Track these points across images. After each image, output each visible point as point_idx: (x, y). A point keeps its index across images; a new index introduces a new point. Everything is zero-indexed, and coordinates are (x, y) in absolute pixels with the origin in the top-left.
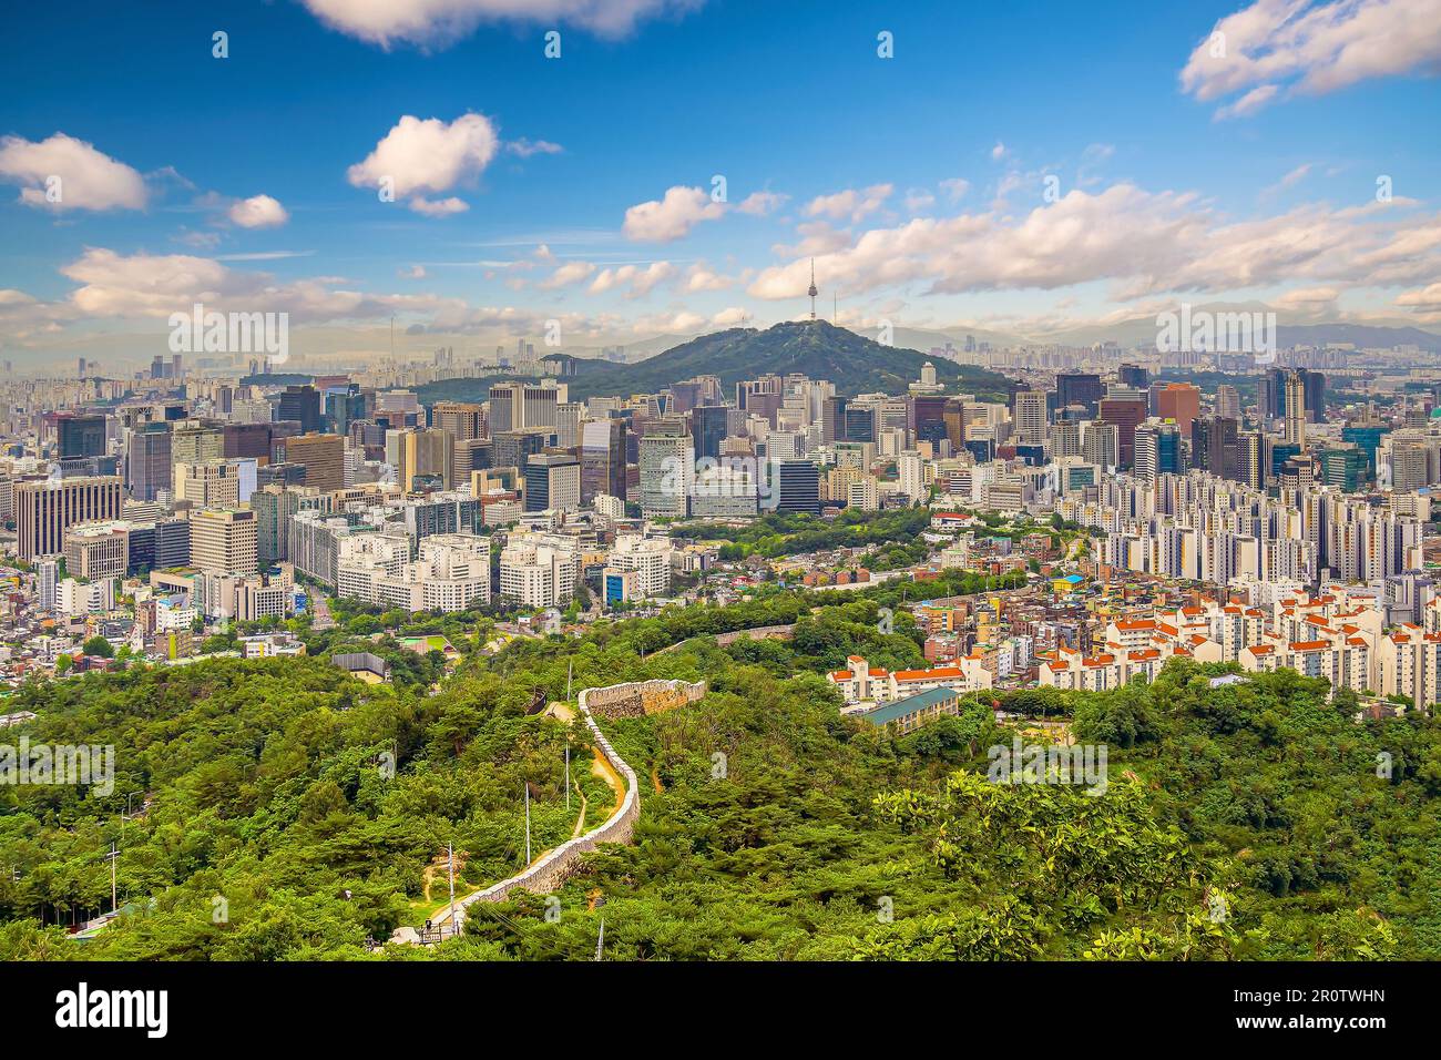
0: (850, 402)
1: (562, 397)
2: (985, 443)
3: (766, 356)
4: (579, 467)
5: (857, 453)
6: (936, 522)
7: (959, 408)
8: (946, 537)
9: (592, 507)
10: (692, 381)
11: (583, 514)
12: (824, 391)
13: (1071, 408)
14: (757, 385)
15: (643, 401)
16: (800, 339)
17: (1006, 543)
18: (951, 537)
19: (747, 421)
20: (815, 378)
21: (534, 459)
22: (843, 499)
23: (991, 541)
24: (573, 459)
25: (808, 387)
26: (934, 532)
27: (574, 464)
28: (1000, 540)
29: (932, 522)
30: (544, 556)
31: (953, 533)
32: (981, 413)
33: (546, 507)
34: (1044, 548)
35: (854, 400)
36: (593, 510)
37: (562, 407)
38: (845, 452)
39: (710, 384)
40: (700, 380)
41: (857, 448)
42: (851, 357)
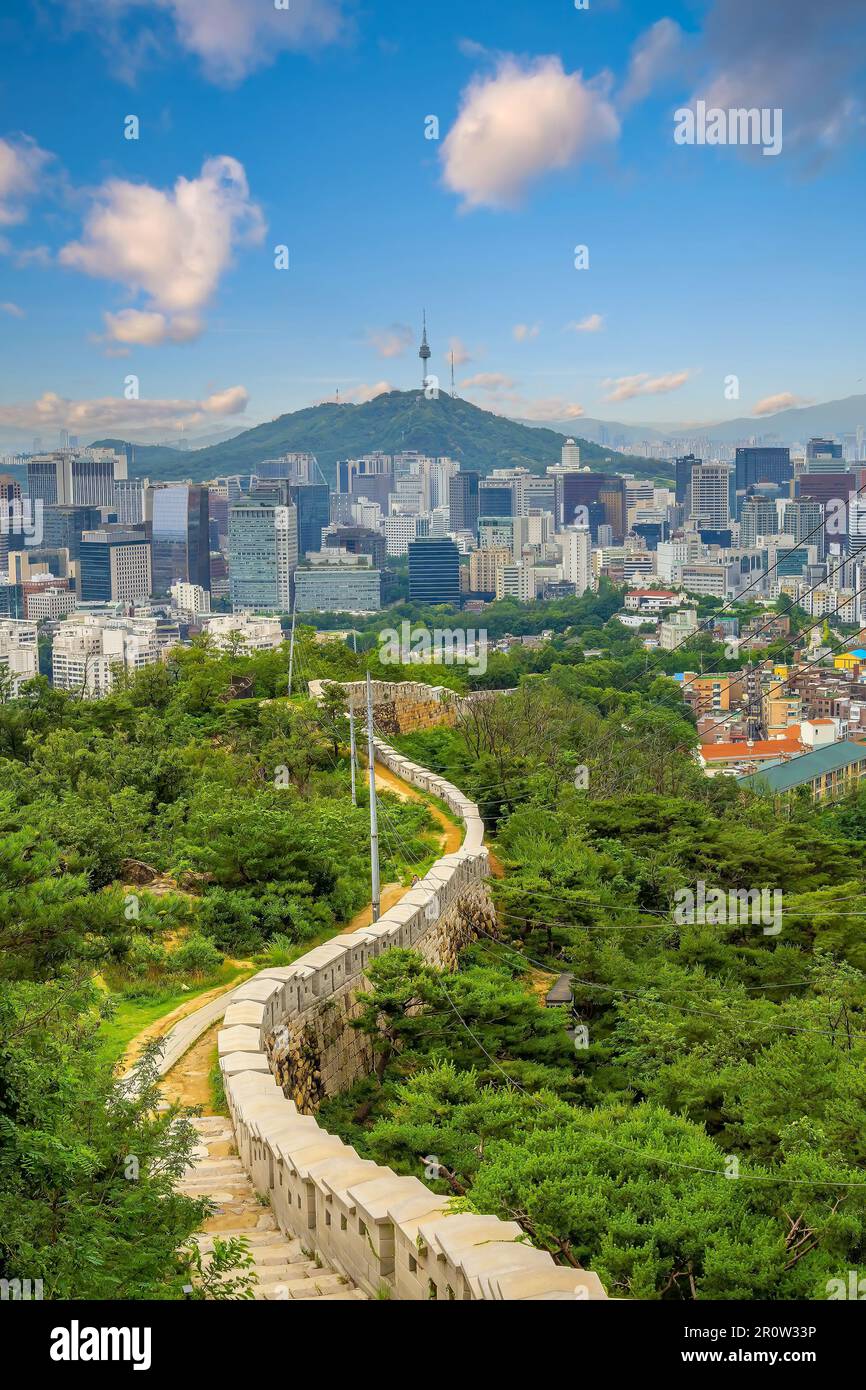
0: (484, 479)
1: (121, 472)
2: (658, 526)
3: (368, 435)
4: (148, 546)
5: (506, 531)
6: (631, 602)
7: (621, 486)
8: (648, 620)
9: (168, 599)
10: (281, 460)
11: (157, 608)
12: (445, 470)
13: (759, 486)
14: (362, 465)
15: (221, 483)
16: (410, 413)
17: (732, 624)
18: (655, 620)
19: (353, 506)
20: (435, 455)
21: (89, 536)
22: (490, 590)
23: (712, 621)
24: (141, 536)
25: (427, 465)
26: (631, 613)
27: (143, 542)
28: (725, 621)
29: (627, 602)
30: (112, 643)
31: (657, 614)
32: (647, 494)
33: (108, 598)
34: (783, 631)
35: (488, 477)
36: (169, 603)
37: (122, 484)
38: (490, 529)
39: (304, 464)
40: (291, 458)
41: (505, 524)
42: (474, 435)
